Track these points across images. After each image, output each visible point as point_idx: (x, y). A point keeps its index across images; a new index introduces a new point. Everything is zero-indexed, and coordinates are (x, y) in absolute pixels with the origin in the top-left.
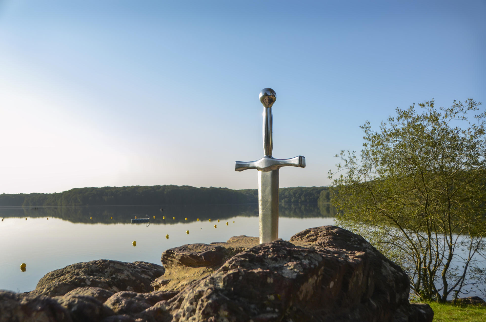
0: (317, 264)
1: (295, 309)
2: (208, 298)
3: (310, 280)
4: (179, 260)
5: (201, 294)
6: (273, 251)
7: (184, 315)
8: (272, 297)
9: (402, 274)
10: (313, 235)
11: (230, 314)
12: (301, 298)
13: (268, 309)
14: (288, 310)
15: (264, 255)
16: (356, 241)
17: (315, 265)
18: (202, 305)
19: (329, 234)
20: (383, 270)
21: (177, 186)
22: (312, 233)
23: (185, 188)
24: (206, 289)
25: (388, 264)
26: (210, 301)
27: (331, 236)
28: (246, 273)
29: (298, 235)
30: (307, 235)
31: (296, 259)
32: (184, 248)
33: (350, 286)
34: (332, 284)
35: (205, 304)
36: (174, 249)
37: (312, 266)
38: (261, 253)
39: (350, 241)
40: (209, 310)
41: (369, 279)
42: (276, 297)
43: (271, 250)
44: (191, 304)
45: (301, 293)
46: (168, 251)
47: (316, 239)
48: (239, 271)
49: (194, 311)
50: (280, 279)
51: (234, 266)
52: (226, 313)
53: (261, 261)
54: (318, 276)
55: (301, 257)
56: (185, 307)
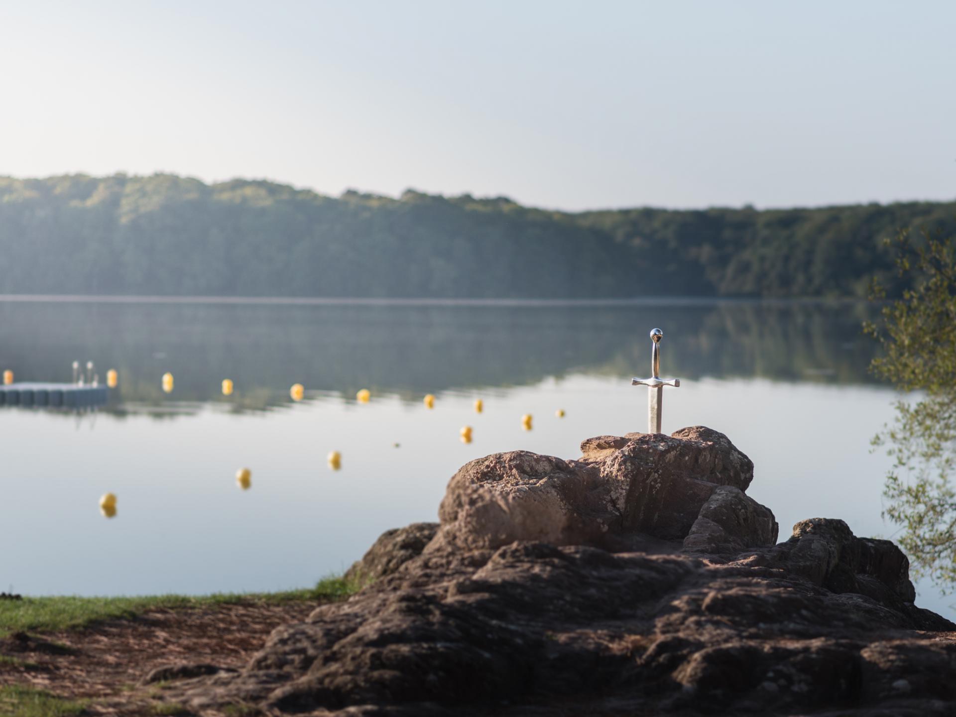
0: (676, 444)
1: (663, 465)
2: (621, 458)
3: (672, 452)
4: (597, 445)
5: (617, 457)
6: (654, 438)
7: (608, 467)
8: (652, 459)
9: (746, 460)
10: (686, 433)
11: (632, 465)
12: (667, 461)
13: (650, 464)
14: (659, 465)
15: (648, 440)
16: (716, 437)
17: (675, 445)
18: (618, 461)
19: (697, 432)
20: (731, 456)
21: (196, 184)
22: (686, 431)
23: (248, 191)
24: (619, 455)
25: (737, 453)
26: (622, 459)
27: (698, 433)
28: (640, 448)
29: (677, 432)
30: (683, 432)
31: (665, 442)
32: (599, 438)
33: (699, 461)
34: (687, 458)
35: (620, 461)
36: (592, 439)
37: (673, 445)
38: (647, 439)
39: (711, 437)
40: (622, 463)
41: (717, 460)
42: (654, 459)
43: (652, 437)
44: (612, 462)
45: (667, 458)
46: (588, 440)
47: (688, 435)
48: (636, 446)
49: (614, 465)
50: (655, 450)
51: (633, 444)
52: (630, 464)
53: (647, 442)
54: (677, 451)
55: (668, 441)
56: (609, 464)
